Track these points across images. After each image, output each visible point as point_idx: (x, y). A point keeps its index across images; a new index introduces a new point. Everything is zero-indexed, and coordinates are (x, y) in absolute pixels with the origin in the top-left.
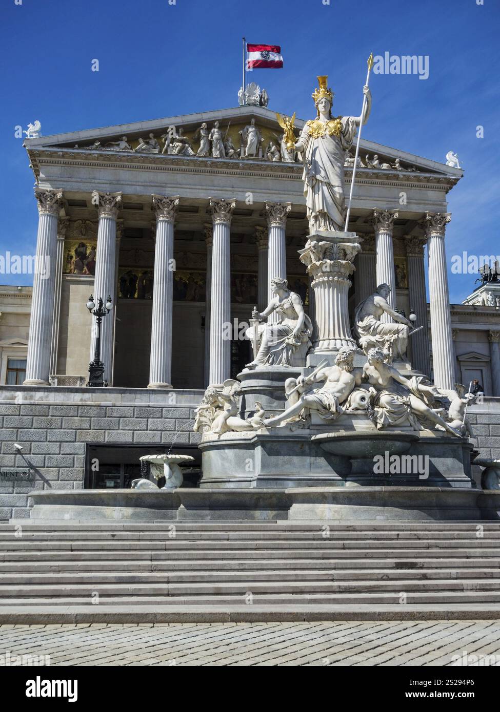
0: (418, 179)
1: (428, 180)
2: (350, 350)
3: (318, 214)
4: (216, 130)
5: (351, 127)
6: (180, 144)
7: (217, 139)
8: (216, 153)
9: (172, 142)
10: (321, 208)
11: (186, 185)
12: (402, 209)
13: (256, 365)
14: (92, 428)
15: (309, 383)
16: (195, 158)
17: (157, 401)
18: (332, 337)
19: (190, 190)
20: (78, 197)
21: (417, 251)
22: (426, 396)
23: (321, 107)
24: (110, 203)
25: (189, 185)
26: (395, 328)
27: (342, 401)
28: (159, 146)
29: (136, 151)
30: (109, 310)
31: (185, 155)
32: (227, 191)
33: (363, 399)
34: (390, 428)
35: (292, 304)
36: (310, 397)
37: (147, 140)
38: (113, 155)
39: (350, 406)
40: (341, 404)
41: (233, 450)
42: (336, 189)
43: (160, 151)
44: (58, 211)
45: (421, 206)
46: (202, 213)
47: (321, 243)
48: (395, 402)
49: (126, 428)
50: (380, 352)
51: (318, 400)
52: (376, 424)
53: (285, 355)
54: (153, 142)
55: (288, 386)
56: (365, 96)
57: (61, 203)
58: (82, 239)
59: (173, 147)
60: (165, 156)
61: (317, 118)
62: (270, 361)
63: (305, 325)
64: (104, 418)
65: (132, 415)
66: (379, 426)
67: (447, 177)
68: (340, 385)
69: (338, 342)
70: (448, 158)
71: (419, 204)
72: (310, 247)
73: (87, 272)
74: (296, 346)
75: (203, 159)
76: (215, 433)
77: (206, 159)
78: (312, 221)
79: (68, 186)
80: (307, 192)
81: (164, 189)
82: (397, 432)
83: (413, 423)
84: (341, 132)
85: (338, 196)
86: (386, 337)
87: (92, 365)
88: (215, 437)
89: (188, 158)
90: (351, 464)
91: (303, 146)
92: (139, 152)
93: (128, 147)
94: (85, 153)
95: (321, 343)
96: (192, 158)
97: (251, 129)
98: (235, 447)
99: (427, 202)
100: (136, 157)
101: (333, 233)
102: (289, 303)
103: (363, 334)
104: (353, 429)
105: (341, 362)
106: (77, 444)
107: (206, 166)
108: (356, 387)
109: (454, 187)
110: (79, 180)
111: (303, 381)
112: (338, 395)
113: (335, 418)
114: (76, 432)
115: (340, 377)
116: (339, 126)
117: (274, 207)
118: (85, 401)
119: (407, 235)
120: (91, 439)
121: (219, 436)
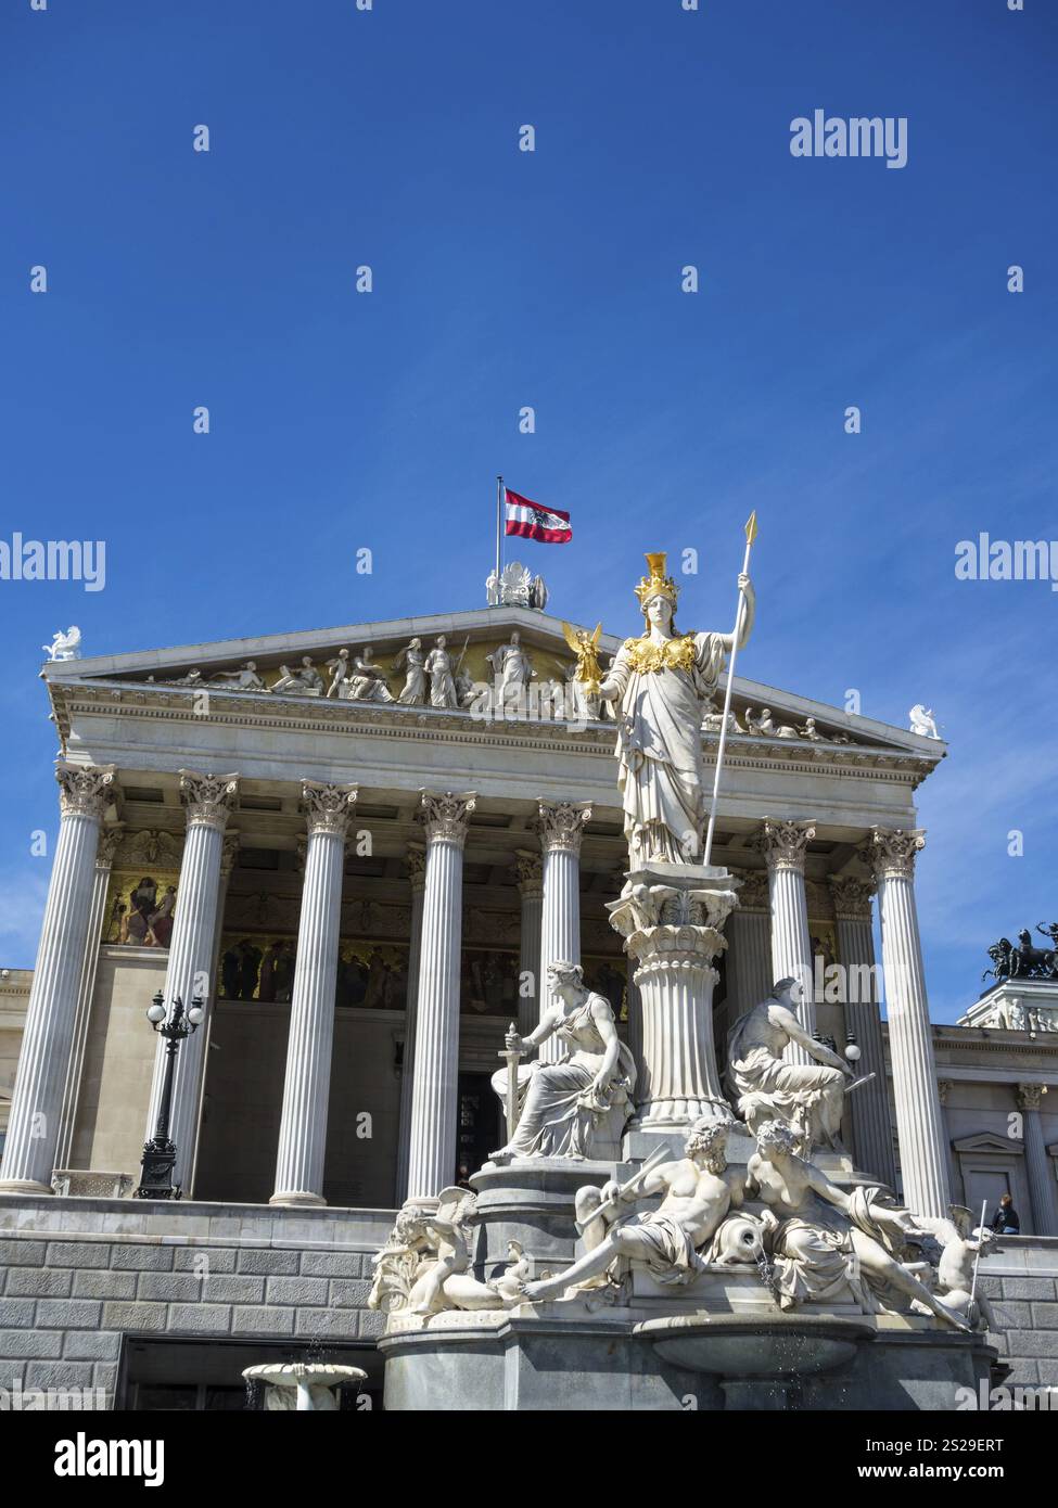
0: (855, 761)
1: (875, 761)
2: (719, 1124)
3: (648, 826)
4: (439, 653)
5: (713, 653)
6: (366, 679)
7: (441, 671)
8: (437, 698)
9: (348, 675)
10: (654, 815)
11: (374, 761)
12: (821, 819)
13: (513, 1155)
14: (139, 1296)
15: (628, 1198)
16: (395, 708)
17: (290, 1235)
18: (678, 1093)
19: (383, 773)
20: (147, 782)
21: (856, 909)
22: (887, 1233)
23: (653, 613)
24: (214, 795)
25: (379, 761)
26: (816, 1077)
27: (703, 1241)
28: (320, 683)
29: (273, 692)
30: (195, 1026)
31: (374, 701)
32: (459, 775)
33: (748, 1236)
34: (810, 1308)
35: (591, 1019)
36: (630, 1232)
37: (298, 670)
38: (225, 699)
39: (720, 1253)
40: (699, 1249)
41: (455, 1355)
42: (685, 777)
43: (324, 693)
44: (101, 810)
45: (862, 814)
46: (405, 820)
47: (653, 889)
48: (819, 1247)
49: (217, 1298)
50: (783, 1131)
51: (648, 1238)
52: (778, 1296)
53: (575, 1132)
54: (309, 673)
55: (581, 1205)
56: (742, 593)
57: (109, 795)
58: (148, 870)
59: (349, 684)
60: (331, 703)
61: (646, 633)
62: (544, 1146)
63: (620, 1065)
64: (169, 1274)
65: (231, 1266)
66: (785, 1302)
67: (914, 756)
68: (697, 1204)
69: (693, 1105)
70: (913, 719)
71: (860, 810)
72: (632, 897)
73: (155, 942)
74: (600, 1114)
75: (412, 710)
76: (417, 1313)
77: (418, 710)
78: (635, 843)
79: (130, 759)
80: (624, 782)
81: (327, 768)
82: (826, 1316)
83: (859, 1296)
84: (694, 663)
85: (689, 791)
86: (797, 1097)
87: (149, 1148)
88: (416, 1324)
89: (381, 707)
90: (723, 1393)
91: (616, 688)
92: (280, 694)
93: (258, 682)
94: (167, 694)
95: (654, 1107)
96: (389, 708)
97: (510, 653)
98: (463, 1346)
99: (874, 806)
100: (272, 703)
101: (679, 868)
102: (585, 1016)
103: (746, 1089)
104: (725, 1307)
105: (698, 1151)
106: (102, 1334)
107: (416, 724)
108: (732, 1210)
109: (928, 776)
110: (152, 747)
111: (615, 1194)
112: (692, 1226)
113: (686, 1282)
114: (102, 1306)
115: (696, 1185)
116: (690, 650)
117: (555, 810)
118: (129, 1232)
119: (835, 873)
120: (133, 1323)
121: (426, 1321)
